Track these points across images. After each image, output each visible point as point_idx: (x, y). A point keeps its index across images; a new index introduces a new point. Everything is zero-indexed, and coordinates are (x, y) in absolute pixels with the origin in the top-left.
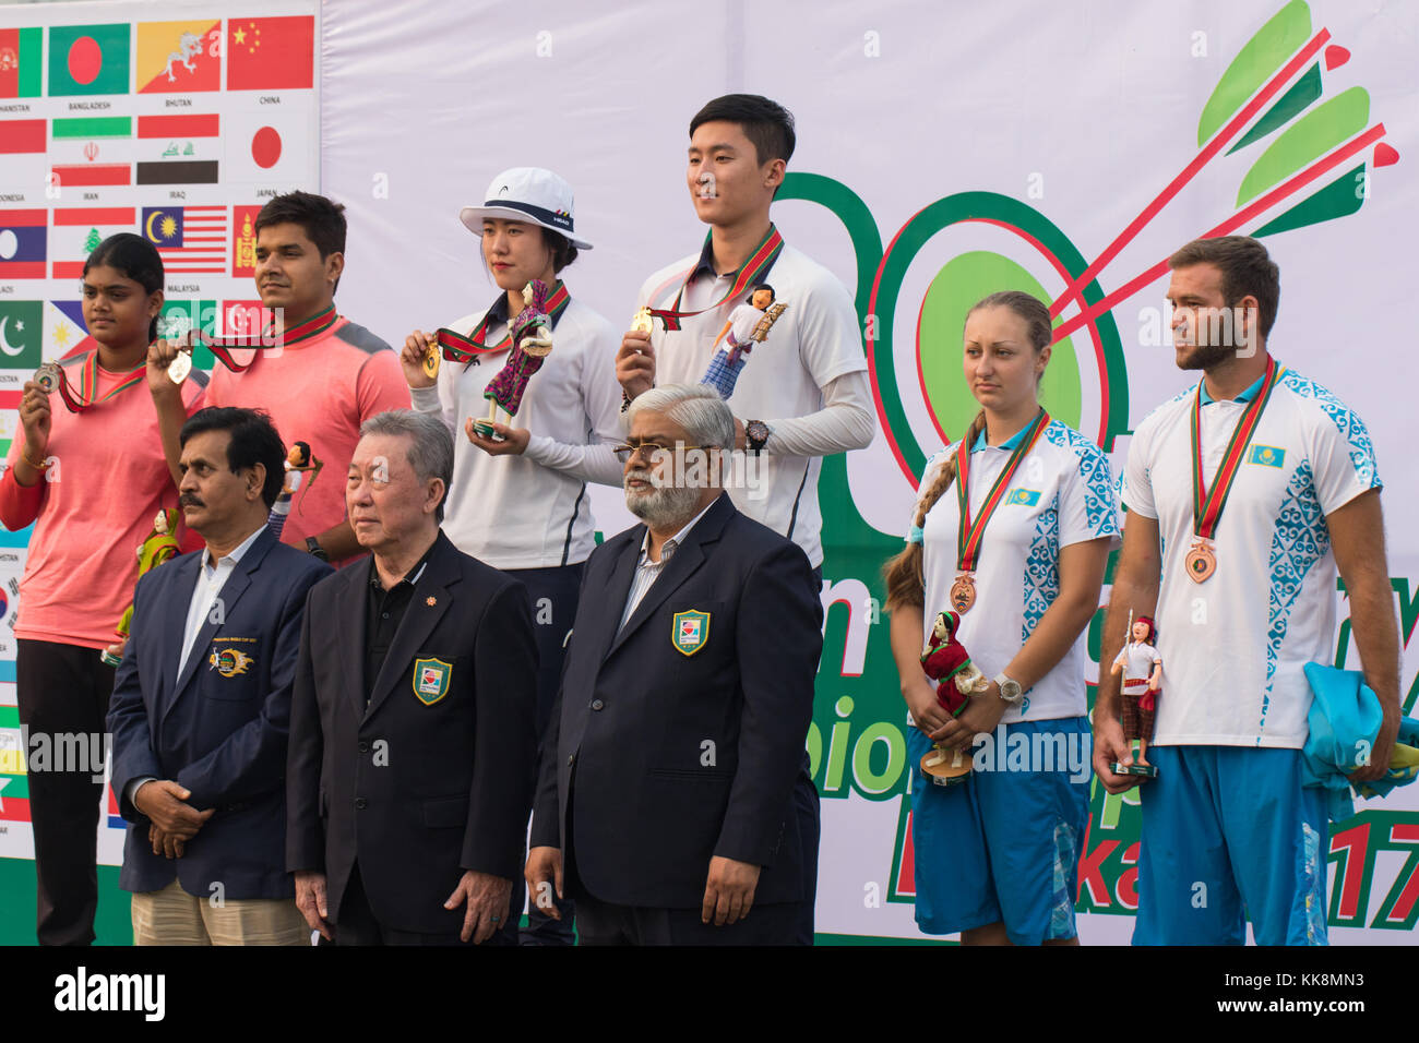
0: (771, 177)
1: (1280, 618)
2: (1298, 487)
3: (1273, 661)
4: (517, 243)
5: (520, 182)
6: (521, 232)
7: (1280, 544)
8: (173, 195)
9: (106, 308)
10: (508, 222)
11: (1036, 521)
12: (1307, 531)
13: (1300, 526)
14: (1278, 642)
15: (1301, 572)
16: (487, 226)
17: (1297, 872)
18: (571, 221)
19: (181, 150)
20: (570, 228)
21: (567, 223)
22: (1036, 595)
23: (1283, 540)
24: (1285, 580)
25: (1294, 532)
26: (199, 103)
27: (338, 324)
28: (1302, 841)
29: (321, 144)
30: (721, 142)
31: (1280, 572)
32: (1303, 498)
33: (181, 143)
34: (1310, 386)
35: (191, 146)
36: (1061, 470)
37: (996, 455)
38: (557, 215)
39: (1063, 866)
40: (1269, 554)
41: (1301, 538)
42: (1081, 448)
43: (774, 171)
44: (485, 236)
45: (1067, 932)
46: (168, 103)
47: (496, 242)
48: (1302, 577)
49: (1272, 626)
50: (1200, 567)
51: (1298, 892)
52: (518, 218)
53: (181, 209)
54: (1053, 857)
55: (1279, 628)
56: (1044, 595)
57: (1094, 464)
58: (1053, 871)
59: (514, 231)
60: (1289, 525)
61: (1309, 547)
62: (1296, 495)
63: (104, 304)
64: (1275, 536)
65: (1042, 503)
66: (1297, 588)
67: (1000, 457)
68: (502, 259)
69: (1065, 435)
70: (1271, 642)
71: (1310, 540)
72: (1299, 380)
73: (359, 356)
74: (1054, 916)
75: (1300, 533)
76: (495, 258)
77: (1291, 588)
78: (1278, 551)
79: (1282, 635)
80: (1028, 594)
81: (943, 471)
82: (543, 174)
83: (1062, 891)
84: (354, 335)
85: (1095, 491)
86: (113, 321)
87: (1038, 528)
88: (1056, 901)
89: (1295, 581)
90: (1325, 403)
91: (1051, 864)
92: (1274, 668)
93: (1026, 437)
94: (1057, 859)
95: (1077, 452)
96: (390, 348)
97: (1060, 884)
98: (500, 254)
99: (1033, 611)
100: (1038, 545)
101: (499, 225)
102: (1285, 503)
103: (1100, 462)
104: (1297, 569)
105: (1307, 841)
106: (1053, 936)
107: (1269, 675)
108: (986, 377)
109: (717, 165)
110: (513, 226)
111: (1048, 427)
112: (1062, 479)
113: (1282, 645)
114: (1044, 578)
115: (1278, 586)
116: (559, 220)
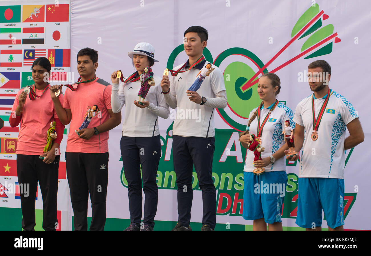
0: (203, 45)
1: (334, 148)
2: (338, 118)
3: (332, 158)
4: (142, 60)
5: (142, 46)
6: (143, 57)
7: (334, 131)
8: (32, 47)
9: (38, 75)
10: (140, 55)
11: (275, 125)
12: (340, 128)
13: (338, 127)
14: (333, 154)
15: (338, 138)
16: (135, 56)
17: (338, 207)
18: (154, 55)
19: (34, 36)
20: (154, 57)
21: (153, 56)
22: (275, 143)
23: (335, 130)
24: (335, 140)
25: (337, 128)
26: (39, 25)
27: (97, 79)
28: (340, 200)
29: (70, 35)
30: (193, 37)
31: (334, 138)
32: (339, 121)
33: (34, 34)
34: (339, 95)
35: (37, 35)
36: (282, 114)
37: (266, 110)
38: (151, 54)
39: (279, 205)
40: (331, 134)
41: (338, 130)
42: (286, 109)
43: (204, 44)
44: (134, 59)
45: (280, 221)
46: (31, 25)
47: (137, 60)
48: (338, 139)
49: (332, 150)
50: (314, 137)
51: (338, 211)
52: (142, 54)
53: (34, 50)
54: (277, 203)
55: (334, 151)
56: (277, 143)
57: (289, 112)
58: (277, 206)
59: (141, 57)
60: (336, 127)
61: (340, 132)
62: (338, 120)
63: (38, 74)
64: (333, 129)
65: (277, 122)
66: (337, 141)
67: (267, 111)
68: (138, 64)
69: (282, 106)
70: (332, 154)
71: (340, 130)
72: (337, 94)
73: (104, 87)
74: (277, 217)
75: (338, 129)
76: (136, 63)
77: (336, 141)
78: (334, 133)
79: (334, 152)
80: (273, 143)
81: (254, 114)
82: (148, 44)
83: (279, 211)
84: (101, 81)
85: (290, 118)
86: (40, 78)
87: (276, 127)
88: (277, 213)
89: (337, 140)
90: (343, 99)
91: (277, 205)
92: (333, 160)
93: (273, 106)
94: (278, 204)
95: (285, 110)
96: (110, 84)
97: (278, 209)
98: (138, 62)
99: (275, 146)
100: (276, 131)
101: (138, 56)
102: (335, 122)
103: (291, 112)
104: (337, 137)
105: (341, 200)
106: (276, 221)
107: (331, 161)
108: (261, 92)
109: (191, 42)
110: (141, 56)
111: (278, 104)
112: (282, 116)
113: (334, 154)
114: (277, 139)
115: (333, 141)
116: (151, 55)
